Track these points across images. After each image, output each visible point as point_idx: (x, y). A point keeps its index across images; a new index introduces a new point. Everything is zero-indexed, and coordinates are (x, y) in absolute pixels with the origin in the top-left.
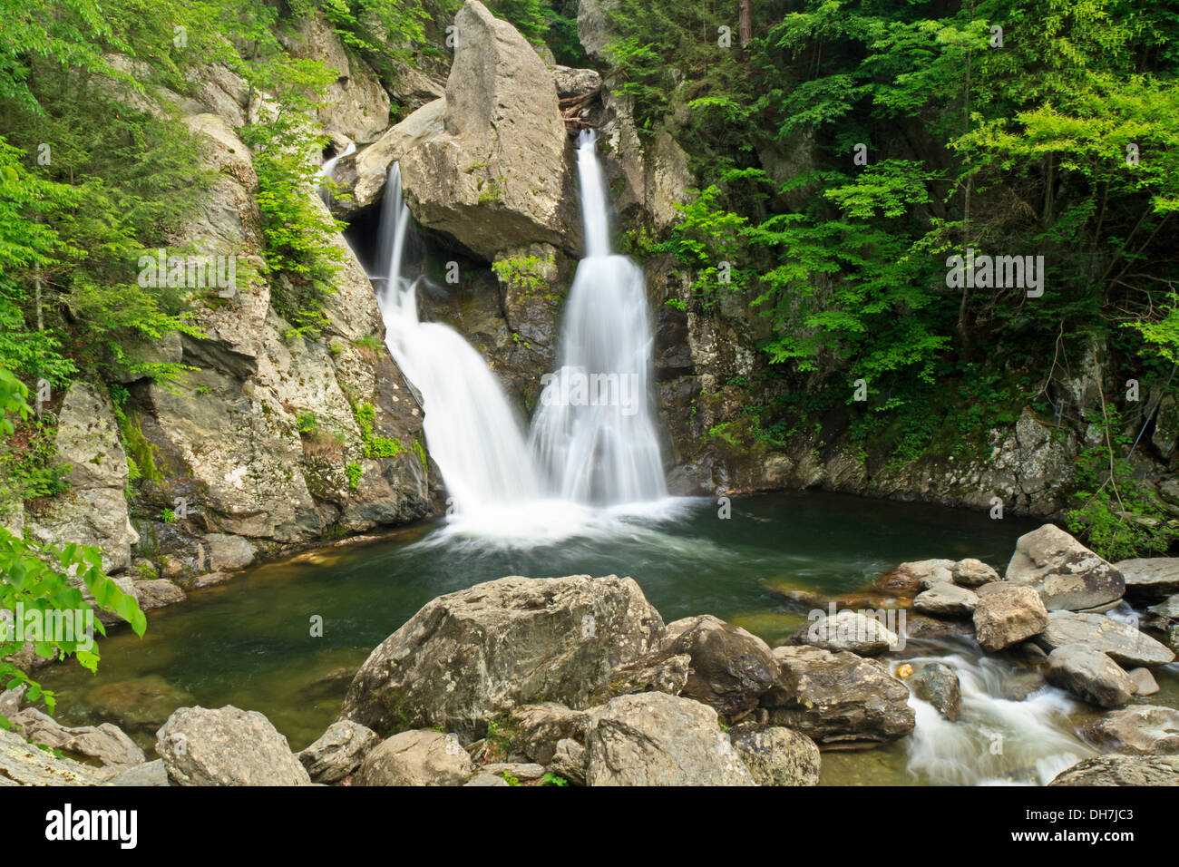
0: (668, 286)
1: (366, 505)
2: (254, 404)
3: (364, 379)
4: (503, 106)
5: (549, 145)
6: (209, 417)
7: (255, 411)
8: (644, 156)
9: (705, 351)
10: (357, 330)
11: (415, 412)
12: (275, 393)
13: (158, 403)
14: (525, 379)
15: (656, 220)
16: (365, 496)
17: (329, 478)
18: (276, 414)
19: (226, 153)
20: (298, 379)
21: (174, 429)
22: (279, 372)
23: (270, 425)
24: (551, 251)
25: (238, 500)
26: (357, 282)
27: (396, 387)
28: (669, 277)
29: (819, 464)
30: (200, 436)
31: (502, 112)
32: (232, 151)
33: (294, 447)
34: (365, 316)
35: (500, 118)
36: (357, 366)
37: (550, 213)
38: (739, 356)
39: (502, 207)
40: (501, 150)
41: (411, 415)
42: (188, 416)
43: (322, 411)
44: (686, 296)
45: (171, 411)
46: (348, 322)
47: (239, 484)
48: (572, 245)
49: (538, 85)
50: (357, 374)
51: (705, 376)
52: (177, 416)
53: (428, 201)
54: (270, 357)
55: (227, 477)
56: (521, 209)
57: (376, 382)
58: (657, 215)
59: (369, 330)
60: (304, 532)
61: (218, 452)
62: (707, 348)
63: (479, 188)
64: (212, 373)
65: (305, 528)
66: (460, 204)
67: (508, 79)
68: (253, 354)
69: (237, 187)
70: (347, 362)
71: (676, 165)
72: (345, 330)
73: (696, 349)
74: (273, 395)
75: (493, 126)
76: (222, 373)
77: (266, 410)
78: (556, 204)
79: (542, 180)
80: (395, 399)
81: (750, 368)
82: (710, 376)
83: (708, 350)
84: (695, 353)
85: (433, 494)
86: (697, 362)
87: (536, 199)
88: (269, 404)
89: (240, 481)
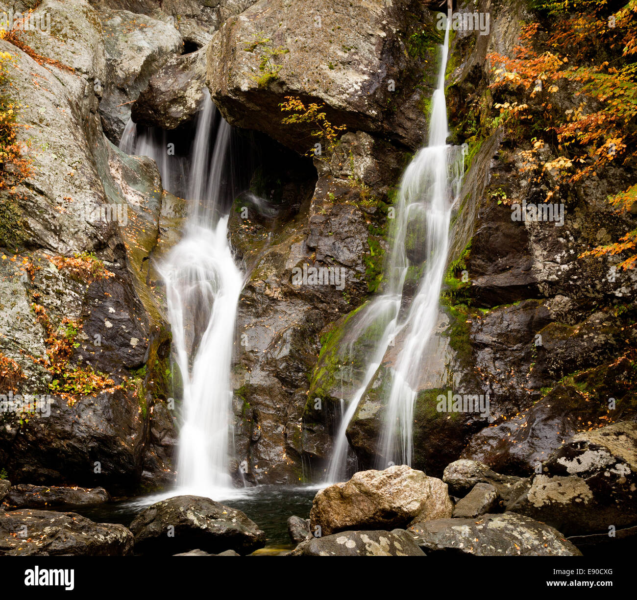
0: (494, 170)
3: (71, 298)
9: (554, 261)
10: (71, 243)
11: (134, 341)
14: (325, 311)
24: (366, 141)
26: (79, 187)
27: (112, 310)
28: (496, 158)
36: (60, 283)
37: (352, 90)
39: (284, 88)
41: (128, 346)
44: (524, 183)
46: (57, 232)
48: (400, 132)
50: (59, 294)
51: (558, 298)
56: (307, 87)
57: (85, 304)
62: (558, 258)
63: (262, 68)
66: (237, 90)
70: (47, 278)
72: (53, 241)
73: (541, 259)
78: (366, 77)
79: (345, 49)
80: (108, 324)
82: (566, 299)
83: (559, 260)
84: (539, 266)
85: (161, 449)
86: (540, 277)
87: (332, 74)
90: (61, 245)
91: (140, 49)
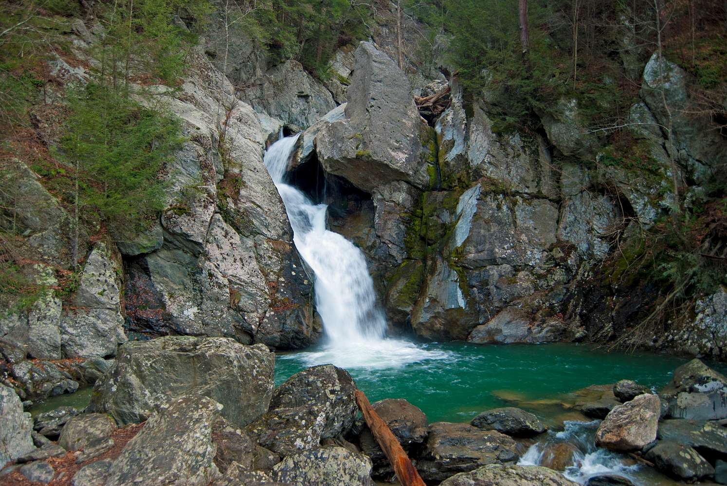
1: (269, 336)
2: (204, 272)
3: (275, 260)
4: (374, 99)
5: (404, 121)
6: (179, 278)
7: (204, 275)
8: (466, 124)
9: (504, 248)
10: (273, 232)
11: (306, 282)
12: (217, 267)
13: (151, 268)
15: (471, 164)
16: (268, 330)
17: (246, 318)
18: (217, 278)
19: (195, 130)
20: (233, 259)
21: (159, 283)
22: (221, 254)
23: (212, 284)
24: (405, 186)
25: (190, 326)
27: (294, 266)
29: (582, 325)
30: (173, 288)
31: (373, 103)
32: (198, 129)
33: (225, 298)
34: (278, 223)
35: (372, 106)
36: (270, 252)
37: (402, 162)
38: (529, 253)
39: (370, 159)
40: (371, 125)
41: (303, 284)
42: (166, 276)
43: (244, 277)
45: (158, 273)
46: (266, 227)
47: (192, 317)
49: (398, 86)
50: (270, 257)
51: (504, 265)
52: (160, 276)
53: (328, 157)
54: (218, 246)
55: (185, 312)
56: (382, 159)
57: (282, 263)
58: (472, 161)
59: (281, 232)
61: (181, 298)
62: (506, 247)
63: (357, 148)
64: (180, 252)
66: (345, 158)
67: (378, 83)
68: (201, 241)
69: (198, 148)
70: (264, 250)
71: (485, 129)
72: (265, 232)
73: (497, 247)
74: (216, 267)
75: (368, 111)
76: (186, 252)
77: (211, 275)
78: (407, 156)
79: (397, 142)
80: (293, 274)
81: (538, 261)
82: (508, 266)
84: (497, 250)
86: (498, 256)
87: (393, 154)
88: (213, 272)
89: (193, 315)
90: (268, 233)
91: (266, 131)
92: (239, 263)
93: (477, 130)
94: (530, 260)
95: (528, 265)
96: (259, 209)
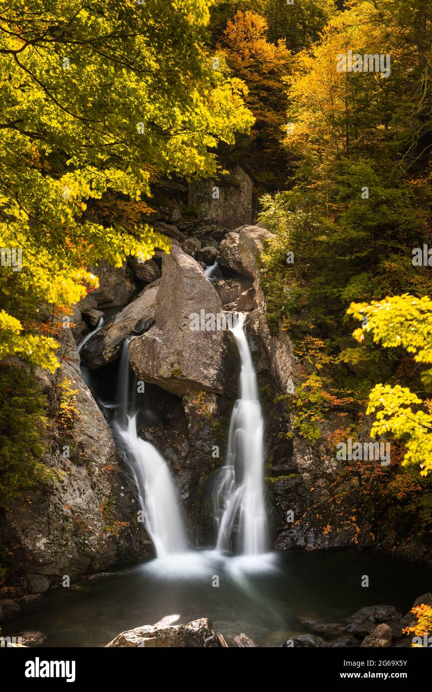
0: (281, 422)
2: (51, 506)
4: (186, 319)
7: (51, 509)
9: (304, 459)
10: (102, 458)
12: (61, 499)
17: (86, 542)
18: (62, 510)
20: (72, 490)
21: (13, 521)
22: (62, 487)
23: (58, 516)
24: (215, 398)
25: (42, 557)
26: (103, 431)
27: (122, 488)
28: (282, 417)
30: (24, 524)
31: (185, 322)
33: (69, 527)
34: (107, 450)
35: (184, 326)
36: (102, 479)
37: (213, 379)
38: (327, 462)
39: (185, 378)
40: (184, 345)
41: (131, 503)
43: (83, 505)
44: (293, 428)
46: (98, 454)
47: (43, 548)
49: (208, 301)
50: (102, 483)
51: (305, 474)
55: (37, 545)
56: (196, 378)
60: (74, 571)
61: (33, 532)
63: (172, 367)
65: (74, 569)
66: (161, 377)
67: (190, 302)
70: (97, 477)
72: (96, 458)
73: (299, 459)
75: (180, 329)
77: (56, 508)
78: (216, 372)
79: (209, 359)
80: (122, 495)
81: (334, 468)
82: (309, 475)
83: (306, 459)
85: (143, 546)
86: (299, 466)
87: (205, 371)
88: (58, 505)
89: (43, 546)
90: (99, 460)
92: (77, 492)
93: (281, 347)
94: (328, 468)
95: (326, 473)
96: (91, 440)
